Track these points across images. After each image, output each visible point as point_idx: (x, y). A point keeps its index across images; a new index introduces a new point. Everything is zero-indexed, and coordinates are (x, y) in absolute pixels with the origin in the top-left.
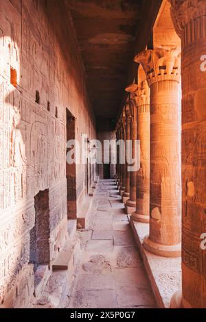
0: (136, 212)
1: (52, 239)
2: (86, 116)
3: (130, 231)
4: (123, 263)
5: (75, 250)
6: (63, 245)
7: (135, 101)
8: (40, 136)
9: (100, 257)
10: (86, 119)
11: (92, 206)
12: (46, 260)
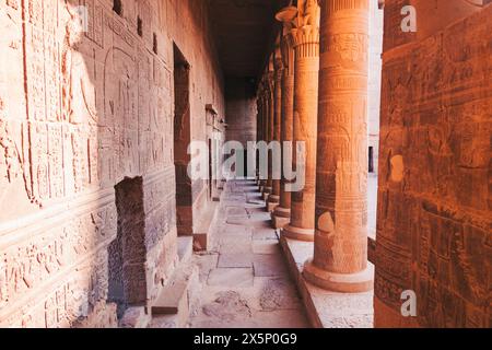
0: (290, 224)
1: (150, 263)
2: (207, 67)
3: (281, 254)
4: (271, 303)
5: (190, 283)
6: (169, 276)
7: (291, 36)
8: (124, 79)
9: (232, 294)
10: (208, 71)
11: (219, 217)
12: (141, 297)
